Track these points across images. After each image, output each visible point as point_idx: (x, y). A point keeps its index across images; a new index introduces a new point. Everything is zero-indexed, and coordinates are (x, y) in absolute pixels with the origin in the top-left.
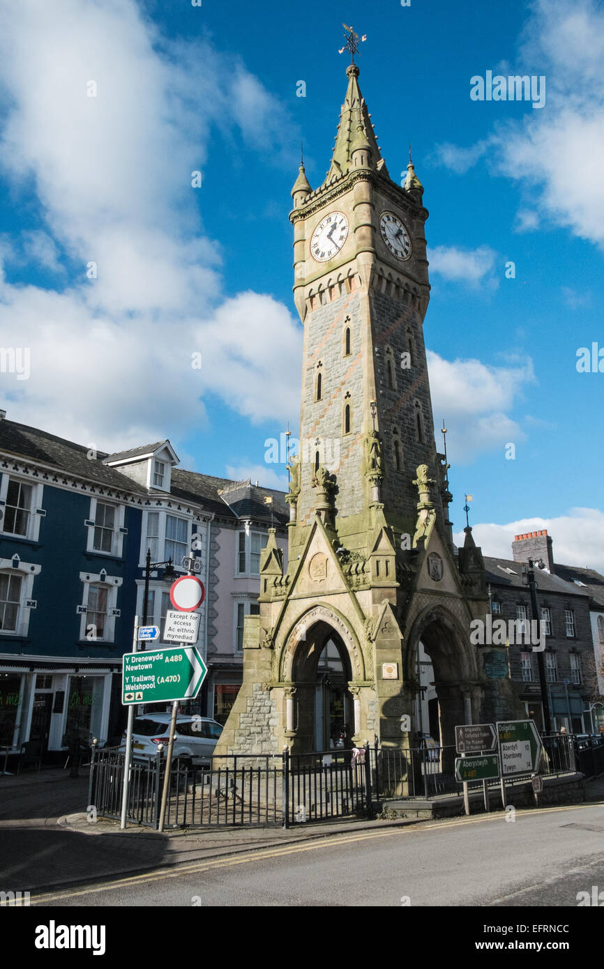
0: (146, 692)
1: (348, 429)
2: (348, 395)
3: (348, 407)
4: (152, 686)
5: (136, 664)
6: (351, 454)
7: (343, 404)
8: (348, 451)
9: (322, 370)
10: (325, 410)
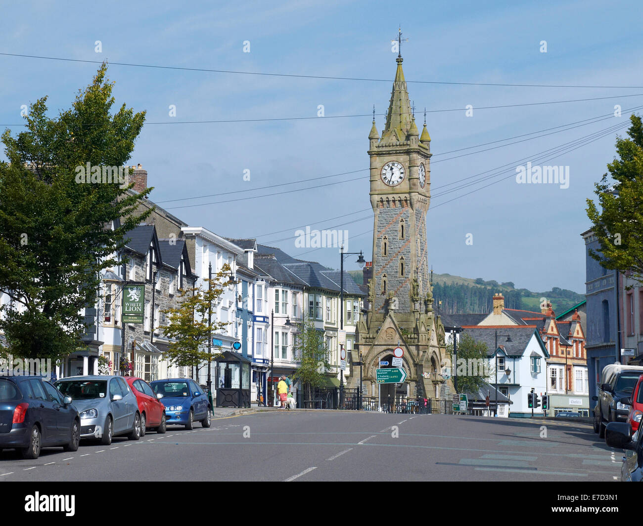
0: (385, 380)
1: (402, 274)
2: (402, 258)
3: (402, 264)
4: (388, 378)
5: (382, 372)
6: (404, 286)
7: (399, 262)
8: (402, 285)
9: (387, 241)
10: (389, 262)
